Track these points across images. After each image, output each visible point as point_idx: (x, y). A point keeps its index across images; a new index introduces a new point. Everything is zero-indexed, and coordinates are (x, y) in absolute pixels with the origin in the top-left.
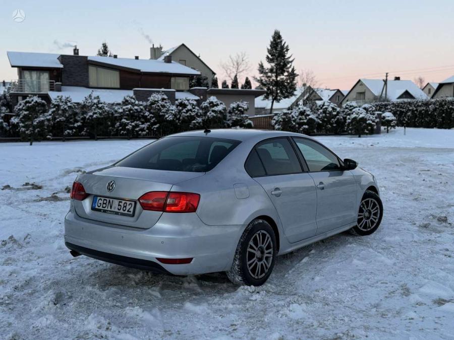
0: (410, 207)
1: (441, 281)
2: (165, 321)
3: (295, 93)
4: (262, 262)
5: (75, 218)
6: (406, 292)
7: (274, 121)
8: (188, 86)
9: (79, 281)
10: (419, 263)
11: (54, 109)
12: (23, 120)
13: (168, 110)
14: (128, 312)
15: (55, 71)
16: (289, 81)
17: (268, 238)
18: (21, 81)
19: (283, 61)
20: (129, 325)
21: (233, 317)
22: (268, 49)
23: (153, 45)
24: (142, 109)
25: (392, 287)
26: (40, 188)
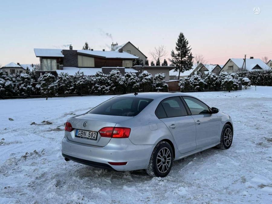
0: (253, 133)
1: (265, 175)
2: (112, 196)
3: (192, 67)
4: (165, 164)
5: (67, 141)
6: (244, 180)
7: (180, 84)
8: (132, 65)
9: (69, 174)
10: (253, 165)
11: (59, 80)
12: (42, 86)
13: (120, 79)
14: (94, 190)
15: (60, 59)
16: (188, 61)
17: (168, 151)
18: (42, 65)
19: (185, 50)
20: (94, 197)
21: (148, 194)
22: (176, 43)
23: (113, 43)
24: (106, 79)
25: (237, 178)
26: (51, 124)
